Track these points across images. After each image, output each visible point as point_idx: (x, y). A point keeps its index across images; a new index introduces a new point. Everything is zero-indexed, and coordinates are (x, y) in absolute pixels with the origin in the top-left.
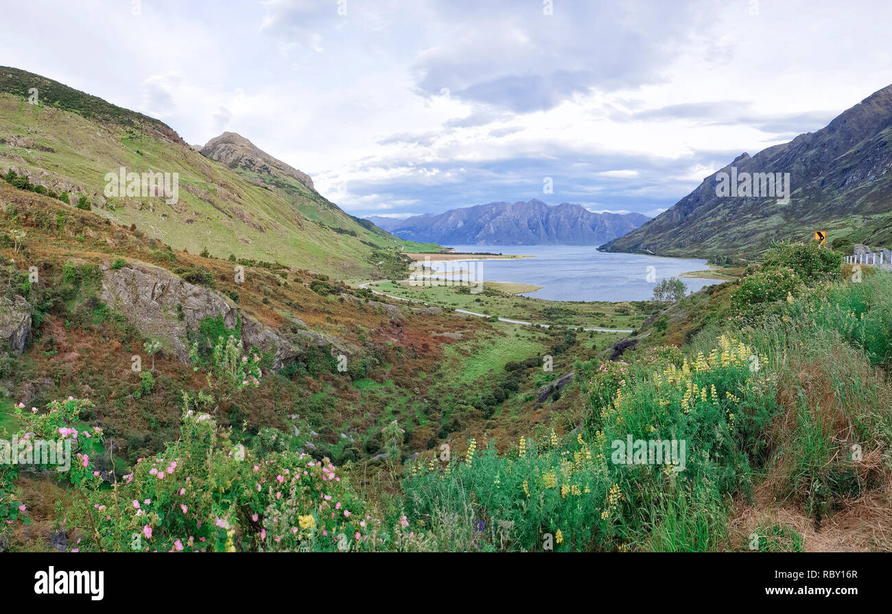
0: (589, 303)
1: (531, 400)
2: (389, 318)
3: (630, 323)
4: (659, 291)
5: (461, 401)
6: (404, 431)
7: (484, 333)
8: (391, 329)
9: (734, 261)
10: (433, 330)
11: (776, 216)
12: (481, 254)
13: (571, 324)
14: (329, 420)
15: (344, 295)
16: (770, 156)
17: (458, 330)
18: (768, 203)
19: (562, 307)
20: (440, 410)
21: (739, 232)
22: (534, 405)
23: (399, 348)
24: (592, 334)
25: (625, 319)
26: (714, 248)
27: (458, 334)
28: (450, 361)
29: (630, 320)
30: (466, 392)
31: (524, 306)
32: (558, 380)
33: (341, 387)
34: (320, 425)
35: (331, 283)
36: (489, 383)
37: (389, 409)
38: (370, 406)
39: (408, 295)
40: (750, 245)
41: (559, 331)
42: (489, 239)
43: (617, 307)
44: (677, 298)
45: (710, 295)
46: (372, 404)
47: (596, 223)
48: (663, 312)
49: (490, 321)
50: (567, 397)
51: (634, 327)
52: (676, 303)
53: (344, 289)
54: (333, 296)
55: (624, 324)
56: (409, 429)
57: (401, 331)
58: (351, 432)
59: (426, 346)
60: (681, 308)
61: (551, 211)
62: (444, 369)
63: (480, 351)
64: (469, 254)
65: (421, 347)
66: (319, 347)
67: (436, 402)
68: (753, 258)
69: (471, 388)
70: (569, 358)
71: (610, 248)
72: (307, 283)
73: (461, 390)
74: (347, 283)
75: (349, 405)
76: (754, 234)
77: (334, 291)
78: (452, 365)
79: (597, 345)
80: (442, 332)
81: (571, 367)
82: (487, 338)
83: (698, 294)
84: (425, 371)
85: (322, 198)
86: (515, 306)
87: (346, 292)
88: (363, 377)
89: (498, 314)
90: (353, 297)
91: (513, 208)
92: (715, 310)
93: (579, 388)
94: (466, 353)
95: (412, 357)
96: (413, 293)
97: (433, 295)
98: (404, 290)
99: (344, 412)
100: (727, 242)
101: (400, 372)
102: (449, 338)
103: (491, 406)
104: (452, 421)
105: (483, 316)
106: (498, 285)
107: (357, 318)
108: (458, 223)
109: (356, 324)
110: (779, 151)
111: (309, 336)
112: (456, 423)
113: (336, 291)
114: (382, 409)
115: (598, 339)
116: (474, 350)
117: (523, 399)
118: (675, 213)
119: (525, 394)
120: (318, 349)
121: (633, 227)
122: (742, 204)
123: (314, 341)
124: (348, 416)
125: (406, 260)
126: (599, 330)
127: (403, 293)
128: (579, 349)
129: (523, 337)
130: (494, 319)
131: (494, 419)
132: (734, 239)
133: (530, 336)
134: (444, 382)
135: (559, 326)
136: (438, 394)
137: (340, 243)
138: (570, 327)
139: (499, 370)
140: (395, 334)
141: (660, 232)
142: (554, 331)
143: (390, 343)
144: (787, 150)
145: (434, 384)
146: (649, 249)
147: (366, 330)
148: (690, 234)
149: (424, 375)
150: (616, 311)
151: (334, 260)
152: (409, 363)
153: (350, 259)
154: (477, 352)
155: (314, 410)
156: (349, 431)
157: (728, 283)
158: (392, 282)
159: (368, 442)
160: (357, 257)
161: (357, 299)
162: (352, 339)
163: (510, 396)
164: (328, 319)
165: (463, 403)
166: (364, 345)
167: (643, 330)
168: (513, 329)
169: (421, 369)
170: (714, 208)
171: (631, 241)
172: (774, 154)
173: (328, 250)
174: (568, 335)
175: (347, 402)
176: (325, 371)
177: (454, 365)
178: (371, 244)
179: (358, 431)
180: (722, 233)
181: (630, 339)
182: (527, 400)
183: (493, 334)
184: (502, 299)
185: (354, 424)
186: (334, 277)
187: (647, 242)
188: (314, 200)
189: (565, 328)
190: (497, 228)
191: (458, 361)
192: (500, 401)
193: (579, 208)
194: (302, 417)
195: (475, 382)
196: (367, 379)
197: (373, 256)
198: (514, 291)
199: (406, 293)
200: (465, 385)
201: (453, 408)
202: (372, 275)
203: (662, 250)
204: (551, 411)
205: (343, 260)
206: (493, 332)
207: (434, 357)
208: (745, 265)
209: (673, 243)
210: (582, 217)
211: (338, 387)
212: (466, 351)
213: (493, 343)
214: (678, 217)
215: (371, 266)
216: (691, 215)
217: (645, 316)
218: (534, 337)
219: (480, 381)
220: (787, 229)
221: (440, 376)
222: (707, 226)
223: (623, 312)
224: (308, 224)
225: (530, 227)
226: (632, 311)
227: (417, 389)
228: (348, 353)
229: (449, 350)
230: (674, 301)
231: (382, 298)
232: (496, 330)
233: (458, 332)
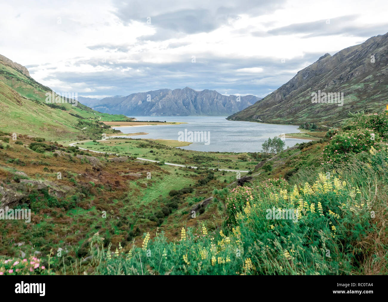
0: (222, 153)
1: (186, 214)
2: (92, 165)
3: (247, 166)
4: (266, 146)
5: (141, 216)
6: (104, 239)
7: (156, 173)
8: (93, 173)
9: (318, 127)
10: (122, 172)
11: (351, 95)
12: (153, 122)
13: (211, 166)
14: (49, 240)
15: (58, 152)
16: (347, 54)
17: (139, 171)
18: (345, 86)
19: (204, 156)
20: (127, 223)
21: (321, 107)
22: (188, 216)
23: (99, 185)
24: (224, 173)
25: (244, 164)
26: (303, 118)
27: (139, 174)
28: (133, 191)
29: (247, 164)
30: (144, 211)
31: (181, 155)
32: (203, 201)
33: (57, 216)
34: (41, 245)
35: (47, 143)
36: (159, 204)
37: (93, 226)
38: (80, 226)
40: (330, 116)
41: (203, 171)
42: (159, 112)
43: (239, 156)
44: (278, 151)
45: (301, 149)
46: (81, 224)
47: (227, 101)
48: (269, 160)
49: (160, 165)
50: (209, 211)
51: (249, 169)
52: (278, 154)
53: (58, 147)
54: (49, 152)
55: (243, 167)
56: (107, 238)
57: (101, 174)
58: (66, 246)
59: (117, 183)
60: (280, 157)
61: (198, 95)
62: (130, 197)
63: (153, 184)
64: (146, 122)
65: (114, 183)
66: (39, 190)
67: (125, 218)
68: (333, 125)
69: (147, 207)
70: (209, 188)
71: (234, 118)
72: (26, 145)
73: (141, 209)
74: (60, 143)
75: (64, 227)
76: (333, 108)
77: (50, 149)
78: (135, 194)
79: (227, 180)
80: (128, 173)
81: (211, 193)
82: (157, 176)
83: (293, 148)
84: (117, 199)
85: (37, 83)
86: (175, 155)
87: (59, 149)
88: (74, 207)
89: (164, 160)
90: (65, 153)
91: (173, 93)
92: (305, 159)
93: (216, 206)
94: (144, 186)
95: (109, 191)
96: (108, 148)
97: (122, 148)
98: (102, 146)
99: (61, 233)
100: (313, 114)
101: (100, 201)
102: (133, 176)
103: (160, 219)
104: (135, 229)
105: (155, 161)
106: (164, 141)
107: (68, 167)
108: (139, 102)
109: (67, 172)
110: (353, 50)
111: (29, 183)
112: (138, 230)
113: (51, 148)
114: (88, 226)
115: (227, 176)
116: (149, 183)
117: (181, 213)
118: (277, 95)
119: (182, 210)
120: (38, 191)
121: (250, 104)
122: (324, 88)
123: (34, 187)
124: (63, 235)
125: (103, 126)
126: (228, 170)
127: (101, 148)
128: (215, 182)
129: (181, 175)
130: (162, 164)
131: (163, 227)
132: (318, 112)
133: (185, 174)
134: (130, 205)
135: (203, 168)
136: (126, 213)
137: (54, 115)
138: (210, 168)
139: (165, 195)
140: (96, 176)
141: (267, 107)
142: (200, 171)
143: (93, 183)
144: (361, 49)
145: (124, 206)
146: (260, 118)
147: (75, 175)
148: (287, 108)
149: (116, 201)
150: (239, 159)
151: (49, 127)
152: (106, 194)
153: (62, 126)
154: (151, 184)
155: (37, 235)
156: (64, 245)
157: (314, 142)
158: (94, 141)
159: (79, 250)
160: (67, 125)
161: (68, 154)
162: (65, 182)
163: (173, 211)
164: (46, 169)
165: (142, 218)
166: (74, 185)
167: (256, 170)
168: (174, 169)
169: (114, 198)
170: (304, 91)
171: (248, 113)
172: (350, 53)
173: (43, 120)
174: (209, 173)
175: (63, 226)
176: (45, 207)
177: (136, 194)
178: (77, 116)
179: (71, 244)
180: (310, 108)
181: (247, 176)
182: (183, 214)
183: (161, 173)
184: (166, 150)
185: (68, 240)
186: (49, 138)
187: (259, 114)
188: (30, 84)
189: (207, 169)
190: (163, 105)
191: (139, 191)
192: (166, 215)
193: (215, 92)
194: (27, 243)
195: (150, 204)
196: (77, 208)
197: (79, 124)
198: (174, 145)
199: (103, 148)
200: (144, 206)
201: (135, 221)
202: (78, 137)
203: (268, 119)
204: (198, 221)
205: (56, 127)
206: (161, 171)
207: (123, 189)
208: (326, 130)
209: (276, 114)
210: (217, 98)
211: (55, 216)
212: (144, 184)
213: (162, 179)
214: (279, 97)
215: (77, 131)
216: (288, 96)
217: (257, 162)
218: (187, 175)
219: (153, 203)
220: (359, 104)
221: (127, 201)
222: (299, 103)
223: (243, 159)
224: (27, 101)
225: (184, 104)
226: (248, 159)
227: (112, 211)
228: (62, 192)
229: (132, 184)
230: (276, 153)
231: (86, 153)
232: (163, 171)
233: (139, 172)
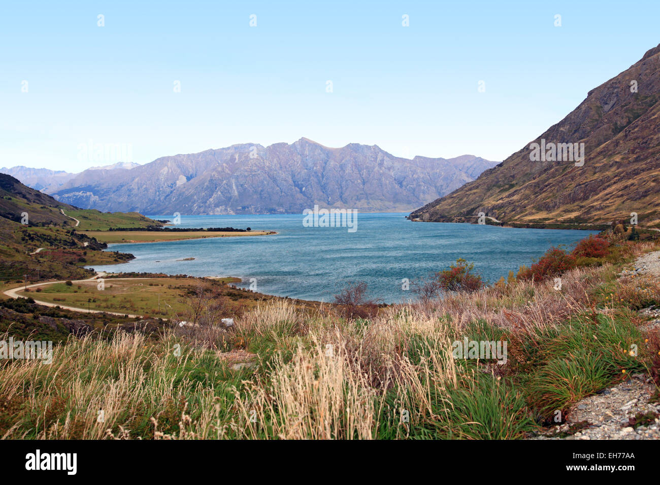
21: (654, 181)
26: (607, 210)
39: (98, 303)
42: (232, 205)
47: (407, 173)
61: (332, 157)
71: (427, 216)
98: (90, 296)
100: (632, 199)
108: (178, 179)
121: (466, 178)
125: (86, 244)
127: (89, 300)
132: (645, 194)
148: (564, 187)
158: (66, 284)
171: (462, 202)
190: (242, 185)
193: (375, 150)
199: (94, 301)
209: (535, 202)
210: (381, 165)
222: (593, 172)
225: (297, 183)
